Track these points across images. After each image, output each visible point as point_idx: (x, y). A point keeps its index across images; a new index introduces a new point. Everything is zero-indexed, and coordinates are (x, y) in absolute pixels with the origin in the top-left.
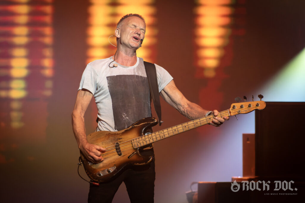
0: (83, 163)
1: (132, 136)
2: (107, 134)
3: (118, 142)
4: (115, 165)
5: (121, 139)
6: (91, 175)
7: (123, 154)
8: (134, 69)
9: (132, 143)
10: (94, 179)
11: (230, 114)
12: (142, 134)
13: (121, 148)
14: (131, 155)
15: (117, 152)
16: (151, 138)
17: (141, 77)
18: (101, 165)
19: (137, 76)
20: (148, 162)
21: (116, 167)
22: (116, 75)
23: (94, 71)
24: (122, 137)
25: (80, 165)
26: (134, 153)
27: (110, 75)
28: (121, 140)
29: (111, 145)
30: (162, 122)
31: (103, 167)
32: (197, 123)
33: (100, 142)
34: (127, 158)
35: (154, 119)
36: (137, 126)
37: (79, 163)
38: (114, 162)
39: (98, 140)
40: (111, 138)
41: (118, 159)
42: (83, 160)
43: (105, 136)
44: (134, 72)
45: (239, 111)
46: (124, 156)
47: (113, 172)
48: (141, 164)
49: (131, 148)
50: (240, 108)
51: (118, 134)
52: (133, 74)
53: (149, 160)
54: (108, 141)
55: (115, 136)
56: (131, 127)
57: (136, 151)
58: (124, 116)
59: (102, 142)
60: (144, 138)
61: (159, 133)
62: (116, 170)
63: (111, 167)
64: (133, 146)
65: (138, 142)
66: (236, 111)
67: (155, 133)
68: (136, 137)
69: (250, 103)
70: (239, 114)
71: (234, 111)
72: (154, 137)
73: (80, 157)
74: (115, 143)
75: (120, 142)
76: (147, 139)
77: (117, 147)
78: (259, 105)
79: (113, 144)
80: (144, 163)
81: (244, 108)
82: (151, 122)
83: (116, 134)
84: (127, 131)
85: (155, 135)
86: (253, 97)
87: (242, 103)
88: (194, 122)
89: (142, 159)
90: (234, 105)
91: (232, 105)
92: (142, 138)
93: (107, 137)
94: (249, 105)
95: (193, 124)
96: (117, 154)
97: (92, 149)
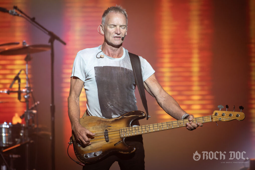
0: (73, 143)
1: (121, 125)
2: (98, 120)
3: (107, 130)
4: (101, 150)
5: (110, 127)
6: (79, 156)
7: (110, 141)
8: (120, 62)
10: (81, 159)
11: (212, 120)
12: (130, 125)
13: (109, 135)
14: (117, 143)
15: (105, 138)
16: (137, 131)
17: (126, 69)
18: (89, 148)
20: (132, 152)
21: (102, 152)
22: (103, 66)
23: (83, 60)
24: (112, 125)
25: (70, 145)
26: (120, 141)
28: (110, 128)
29: (101, 131)
30: (149, 117)
31: (92, 150)
32: (181, 123)
33: (91, 126)
34: (113, 145)
35: (142, 113)
36: (126, 117)
37: (70, 143)
38: (101, 147)
39: (89, 124)
41: (105, 145)
42: (74, 140)
43: (97, 122)
44: (120, 64)
45: (220, 119)
46: (111, 143)
47: (98, 156)
48: (125, 153)
49: (119, 137)
50: (221, 116)
51: (108, 122)
52: (118, 66)
53: (132, 151)
54: (98, 127)
55: (105, 123)
57: (122, 140)
58: (109, 105)
59: (93, 127)
60: (131, 129)
61: (145, 127)
62: (102, 155)
63: (98, 151)
64: (120, 135)
65: (125, 133)
66: (217, 118)
67: (142, 127)
68: (124, 127)
69: (230, 112)
70: (220, 121)
71: (215, 118)
72: (140, 130)
73: (71, 137)
74: (104, 130)
75: (109, 129)
76: (134, 131)
77: (106, 134)
78: (239, 116)
79: (103, 130)
80: (128, 153)
81: (225, 116)
82: (140, 115)
83: (106, 121)
84: (116, 121)
85: (142, 129)
86: (234, 107)
87: (224, 112)
88: (178, 122)
89: (127, 149)
90: (216, 112)
91: (214, 112)
92: (129, 129)
93: (98, 123)
94: (230, 114)
95: (177, 124)
96: (105, 140)
97: (82, 134)
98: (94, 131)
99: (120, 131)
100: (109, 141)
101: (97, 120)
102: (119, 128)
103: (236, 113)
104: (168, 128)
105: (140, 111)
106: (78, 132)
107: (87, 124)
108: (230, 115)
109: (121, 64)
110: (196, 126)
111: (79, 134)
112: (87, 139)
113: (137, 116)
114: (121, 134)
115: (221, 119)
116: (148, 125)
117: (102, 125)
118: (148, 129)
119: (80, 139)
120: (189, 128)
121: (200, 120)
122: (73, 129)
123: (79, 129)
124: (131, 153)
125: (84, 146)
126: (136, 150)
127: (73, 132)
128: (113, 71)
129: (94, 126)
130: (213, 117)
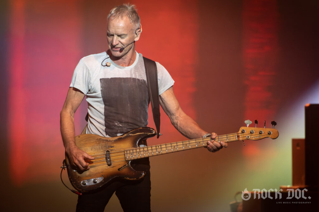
0: (68, 169)
1: (126, 145)
3: (109, 151)
4: (102, 176)
5: (113, 147)
6: (74, 183)
7: (113, 165)
8: (131, 71)
9: (125, 155)
10: (77, 187)
11: (238, 138)
12: (137, 145)
13: (111, 158)
14: (122, 167)
15: (107, 161)
16: (146, 152)
17: (138, 80)
18: (87, 173)
19: (134, 79)
21: (103, 178)
22: (110, 78)
23: (87, 68)
24: (115, 145)
25: (63, 169)
26: (125, 165)
27: (104, 78)
28: (112, 148)
29: (101, 152)
30: (160, 135)
33: (89, 147)
34: (117, 170)
35: (152, 129)
36: (132, 135)
37: (63, 167)
38: (102, 172)
39: (87, 144)
40: (102, 144)
41: (107, 169)
42: (68, 164)
43: (96, 141)
44: (131, 75)
45: (248, 137)
46: (114, 167)
47: (99, 183)
48: (131, 179)
49: (124, 160)
50: (250, 133)
51: (110, 141)
53: (141, 176)
54: (98, 147)
55: (107, 143)
57: (128, 164)
58: (116, 124)
59: (92, 147)
60: (138, 150)
61: (156, 147)
62: (103, 181)
63: (98, 177)
64: (125, 158)
65: (131, 155)
66: (245, 136)
67: (152, 147)
68: (130, 148)
69: (261, 129)
70: (248, 139)
71: (242, 136)
72: (150, 151)
73: (64, 160)
74: (105, 151)
75: (111, 150)
76: (142, 153)
77: (108, 156)
78: (271, 133)
79: (103, 151)
80: (135, 179)
81: (254, 134)
82: (149, 133)
83: (107, 140)
84: (120, 139)
85: (152, 150)
86: (265, 123)
87: (253, 129)
88: (197, 141)
89: (134, 174)
90: (243, 129)
91: (241, 128)
92: (136, 150)
93: (98, 142)
95: (195, 144)
96: (107, 164)
97: (78, 157)
98: (93, 152)
99: (126, 153)
101: (96, 139)
102: (123, 148)
103: (268, 130)
104: (184, 149)
105: (149, 128)
106: (73, 155)
107: (83, 144)
108: (260, 132)
109: (132, 73)
110: (219, 145)
111: (75, 157)
112: (85, 163)
113: (145, 133)
114: (126, 156)
115: (250, 137)
116: (160, 145)
118: (160, 150)
119: (75, 164)
120: (211, 148)
121: (224, 139)
122: (67, 150)
123: (75, 151)
124: (139, 179)
125: (81, 172)
126: (145, 176)
127: (67, 154)
128: (123, 83)
130: (240, 134)
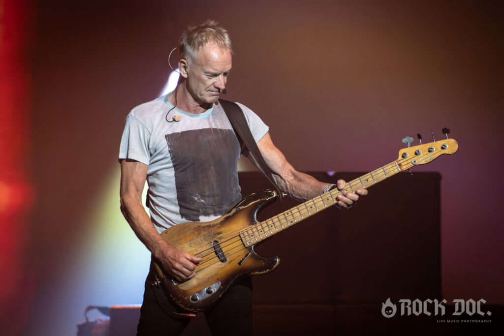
1: (239, 225)
2: (195, 228)
3: (217, 240)
4: (218, 280)
5: (221, 233)
6: (180, 302)
10: (186, 308)
11: (400, 168)
12: (256, 220)
13: (223, 249)
14: (243, 259)
15: (218, 256)
16: (272, 226)
17: (221, 130)
18: (194, 282)
19: (215, 130)
20: (274, 266)
21: (220, 283)
22: (180, 132)
24: (223, 229)
26: (247, 255)
28: (220, 235)
29: (206, 245)
31: (199, 285)
33: (185, 243)
34: (238, 265)
35: (270, 193)
36: (244, 207)
38: (216, 275)
39: (181, 239)
40: (203, 233)
41: (222, 268)
42: (162, 277)
43: (193, 232)
44: (210, 123)
45: (415, 162)
46: (230, 262)
47: (216, 292)
48: (262, 273)
49: (242, 247)
50: (415, 155)
51: (214, 226)
52: (207, 126)
54: (199, 240)
55: (210, 230)
56: (234, 211)
57: (250, 252)
58: (196, 199)
59: (190, 242)
60: (260, 228)
61: (285, 216)
63: (212, 284)
64: (243, 244)
65: (252, 237)
66: (409, 161)
67: (278, 217)
68: (246, 227)
69: (429, 145)
70: (415, 165)
71: (406, 162)
72: (277, 224)
74: (211, 242)
75: (220, 238)
76: (266, 229)
77: (217, 249)
78: (446, 146)
79: (208, 243)
80: (268, 270)
81: (422, 155)
82: (267, 198)
83: (210, 226)
84: (228, 219)
85: (279, 221)
87: (417, 148)
89: (263, 264)
90: (403, 152)
91: (400, 153)
92: (256, 227)
94: (430, 148)
96: (219, 260)
98: (193, 249)
99: (242, 236)
100: (227, 258)
101: (193, 228)
102: (237, 231)
103: (440, 143)
104: (326, 206)
105: (266, 190)
107: (176, 241)
108: (430, 150)
109: (211, 122)
110: (356, 197)
111: (174, 260)
113: (263, 199)
114: (244, 241)
115: (417, 162)
116: (289, 210)
117: (204, 235)
118: (291, 217)
121: (380, 175)
124: (273, 269)
126: (280, 262)
129: (190, 240)
130: (401, 161)
